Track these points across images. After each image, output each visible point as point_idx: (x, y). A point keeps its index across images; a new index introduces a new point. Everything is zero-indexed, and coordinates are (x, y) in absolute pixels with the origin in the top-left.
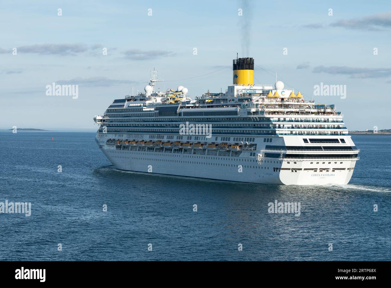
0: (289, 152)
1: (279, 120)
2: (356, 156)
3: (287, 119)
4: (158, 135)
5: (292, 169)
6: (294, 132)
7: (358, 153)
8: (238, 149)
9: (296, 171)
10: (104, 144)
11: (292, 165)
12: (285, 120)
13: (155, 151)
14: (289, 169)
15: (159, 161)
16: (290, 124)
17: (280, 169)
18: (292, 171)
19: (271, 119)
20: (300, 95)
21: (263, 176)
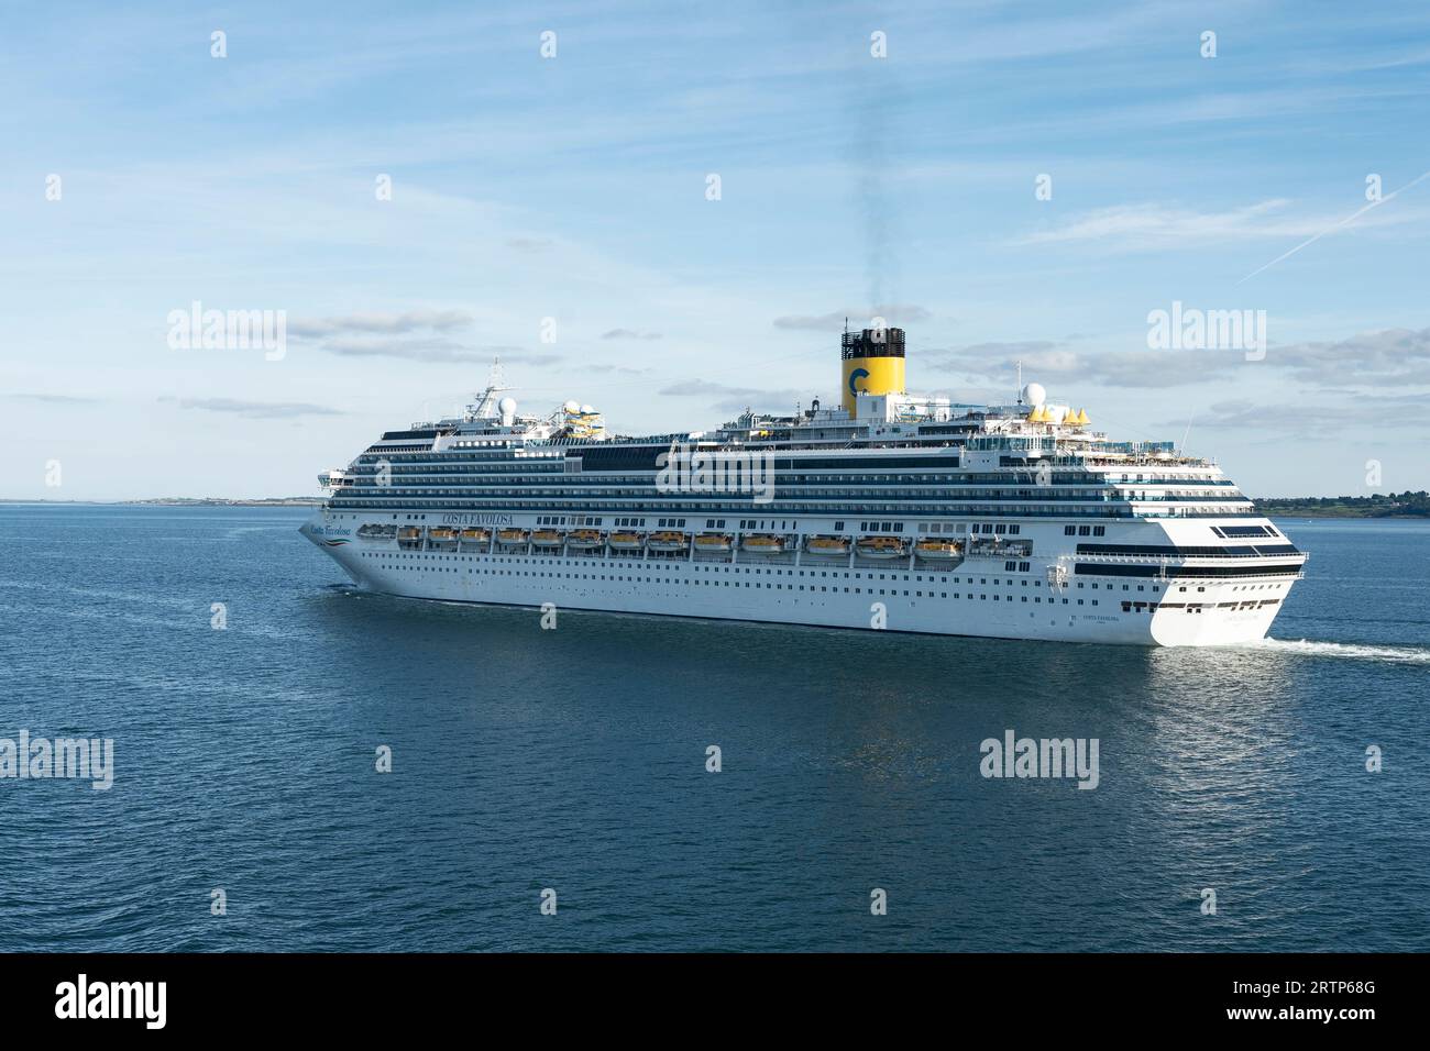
0: (1190, 562)
1: (1124, 480)
2: (1294, 569)
3: (1146, 477)
5: (1190, 605)
6: (1178, 511)
7: (1302, 562)
8: (953, 552)
9: (1199, 611)
10: (353, 537)
11: (1192, 596)
12: (1139, 480)
14: (1181, 606)
16: (1160, 490)
17: (1153, 607)
18: (1190, 611)
19: (1106, 477)
20: (1085, 419)
21: (1071, 624)
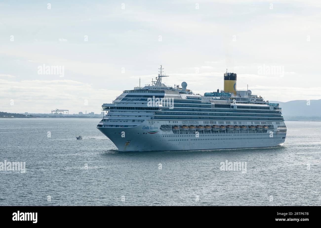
4: (210, 121)
10: (159, 130)
13: (205, 133)
15: (215, 140)
17: (285, 138)
21: (278, 142)
